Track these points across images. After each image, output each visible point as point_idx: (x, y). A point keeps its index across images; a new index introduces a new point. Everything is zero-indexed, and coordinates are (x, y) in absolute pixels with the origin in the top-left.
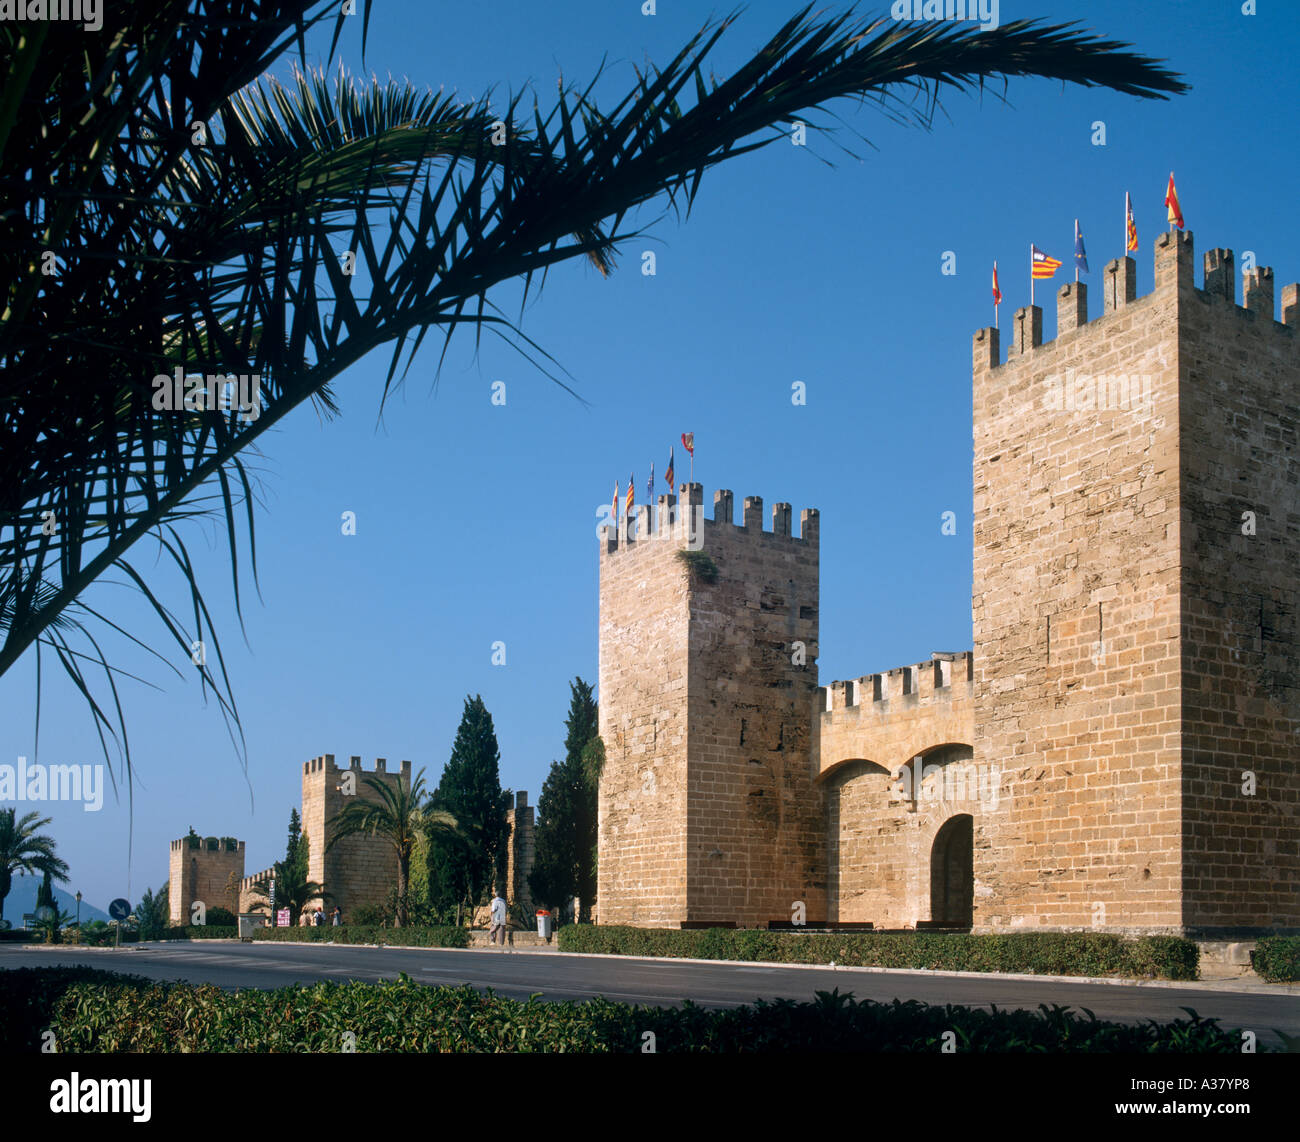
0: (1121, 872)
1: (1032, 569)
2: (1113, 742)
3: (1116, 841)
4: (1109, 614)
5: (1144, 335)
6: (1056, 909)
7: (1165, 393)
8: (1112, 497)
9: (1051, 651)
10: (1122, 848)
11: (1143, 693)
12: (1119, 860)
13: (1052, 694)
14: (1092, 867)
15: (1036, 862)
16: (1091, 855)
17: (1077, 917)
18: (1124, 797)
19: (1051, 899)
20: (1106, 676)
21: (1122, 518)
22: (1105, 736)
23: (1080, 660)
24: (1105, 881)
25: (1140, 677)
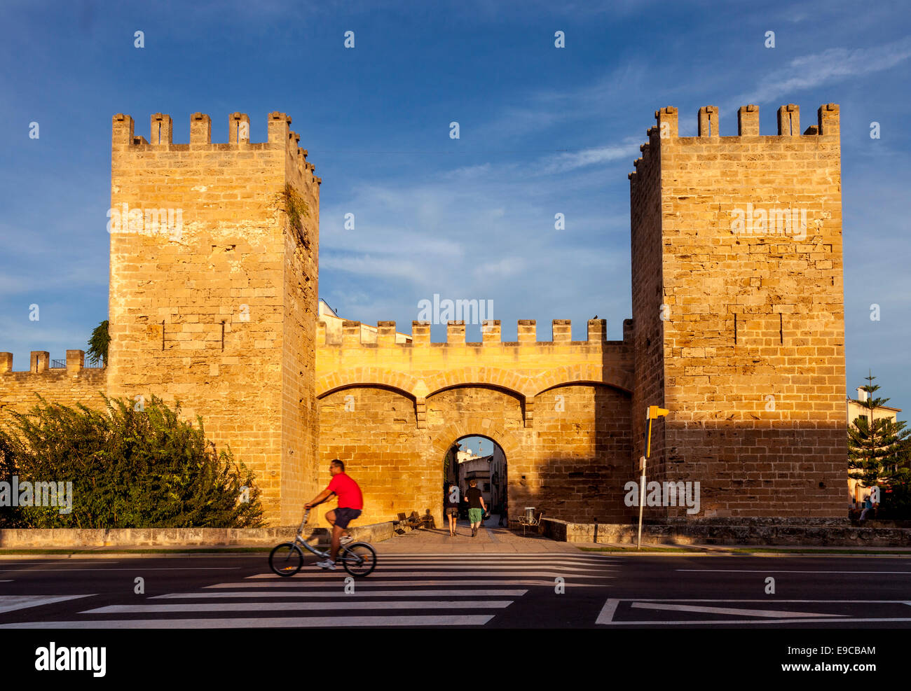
0: (801, 484)
1: (721, 281)
2: (794, 402)
3: (798, 464)
4: (789, 322)
5: (814, 158)
6: (747, 506)
7: (831, 198)
8: (789, 250)
9: (738, 337)
10: (801, 468)
11: (816, 375)
12: (800, 476)
13: (740, 365)
14: (777, 479)
15: (728, 474)
16: (776, 472)
17: (765, 511)
18: (803, 436)
19: (742, 499)
20: (786, 360)
21: (798, 265)
22: (786, 398)
23: (764, 347)
24: (788, 488)
25: (814, 365)
